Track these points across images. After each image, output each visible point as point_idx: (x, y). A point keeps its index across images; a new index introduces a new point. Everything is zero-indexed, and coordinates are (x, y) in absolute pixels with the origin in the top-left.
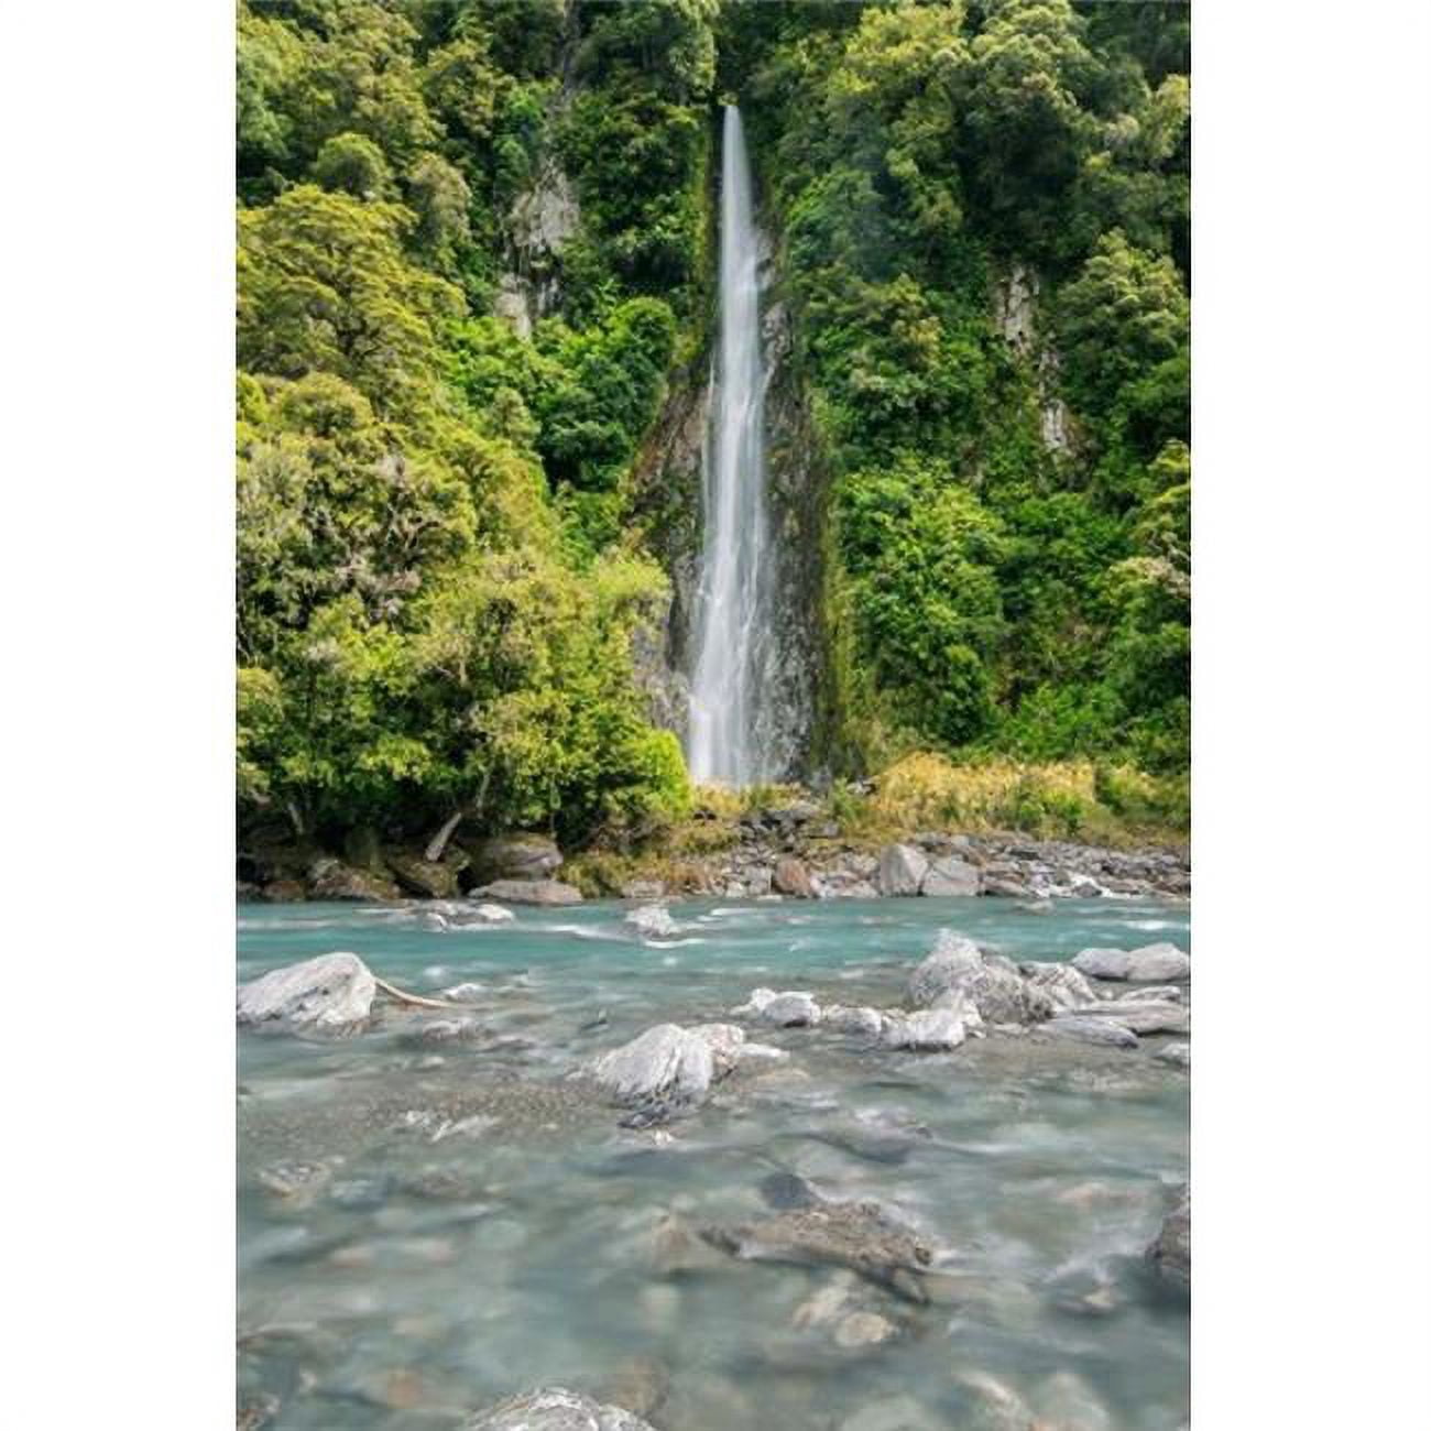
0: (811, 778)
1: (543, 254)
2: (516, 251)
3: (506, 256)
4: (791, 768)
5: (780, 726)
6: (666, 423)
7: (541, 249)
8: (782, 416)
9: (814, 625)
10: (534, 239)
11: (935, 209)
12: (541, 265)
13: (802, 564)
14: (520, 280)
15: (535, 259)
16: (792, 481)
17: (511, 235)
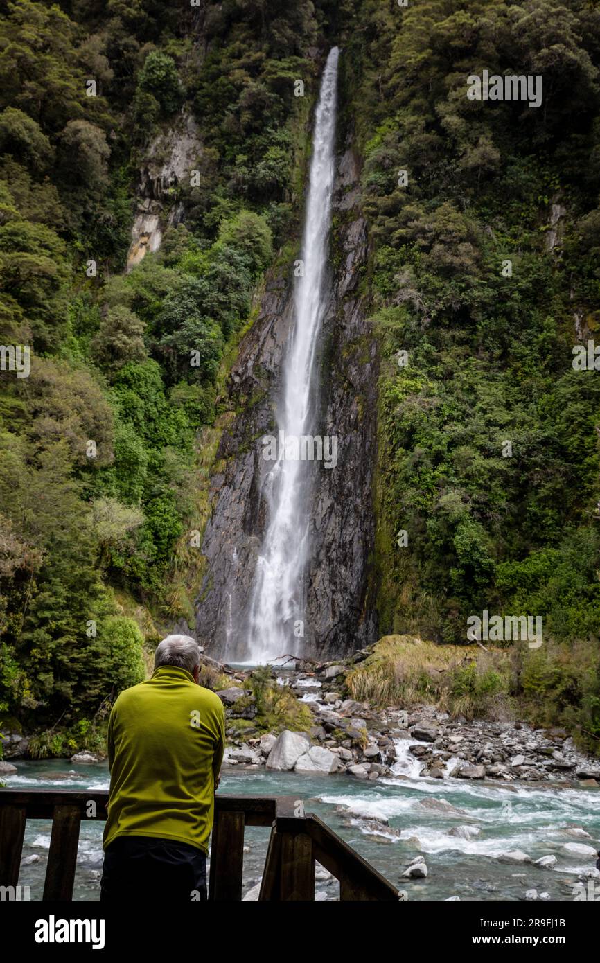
0: (357, 630)
1: (172, 183)
2: (150, 183)
3: (142, 187)
4: (341, 621)
5: (335, 583)
6: (260, 321)
7: (171, 179)
8: (354, 317)
9: (368, 496)
10: (165, 172)
11: (476, 152)
12: (170, 191)
13: (363, 445)
14: (155, 203)
15: (166, 187)
16: (360, 373)
17: (147, 171)
